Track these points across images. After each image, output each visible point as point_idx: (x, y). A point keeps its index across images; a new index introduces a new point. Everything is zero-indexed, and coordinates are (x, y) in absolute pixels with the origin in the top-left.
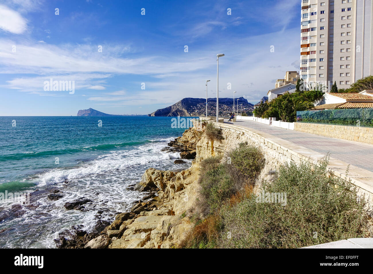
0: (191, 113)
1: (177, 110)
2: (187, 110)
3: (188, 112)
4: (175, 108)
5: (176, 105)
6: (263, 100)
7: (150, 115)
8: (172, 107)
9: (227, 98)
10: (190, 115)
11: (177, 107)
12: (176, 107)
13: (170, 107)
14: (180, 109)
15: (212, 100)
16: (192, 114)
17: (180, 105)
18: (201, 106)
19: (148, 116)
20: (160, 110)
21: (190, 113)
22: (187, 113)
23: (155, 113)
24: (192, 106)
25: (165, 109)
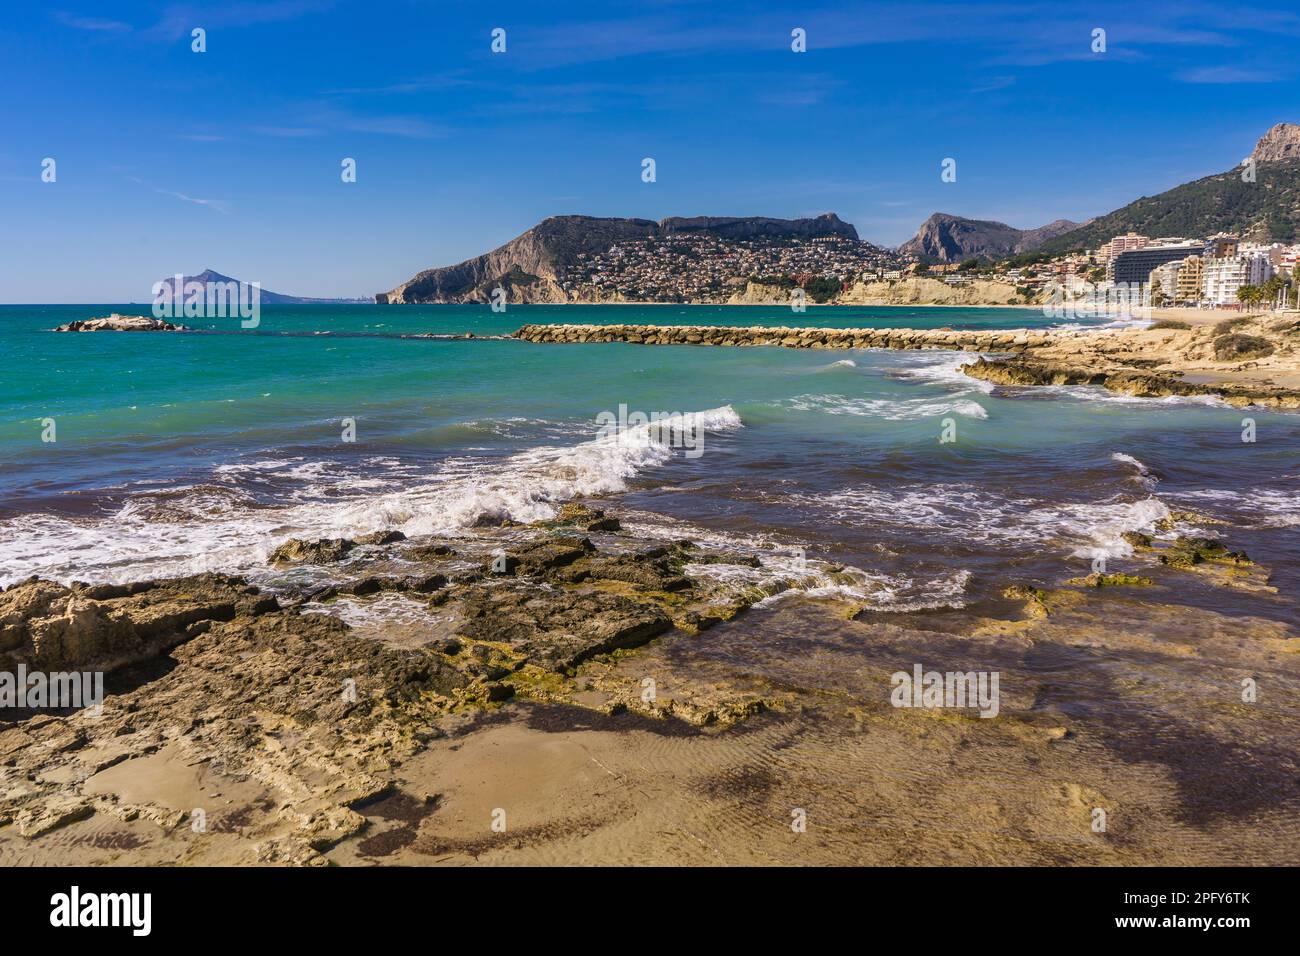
0: (572, 286)
1: (508, 274)
2: (558, 273)
3: (560, 284)
4: (503, 264)
5: (511, 249)
6: (929, 227)
7: (382, 298)
8: (493, 259)
9: (757, 218)
10: (570, 297)
11: (515, 258)
12: (510, 261)
13: (483, 260)
14: (525, 271)
15: (684, 225)
16: (575, 294)
17: (528, 248)
18: (628, 254)
19: (373, 305)
20: (431, 274)
21: (568, 288)
22: (554, 288)
23: (404, 287)
24: (581, 256)
25: (456, 268)
